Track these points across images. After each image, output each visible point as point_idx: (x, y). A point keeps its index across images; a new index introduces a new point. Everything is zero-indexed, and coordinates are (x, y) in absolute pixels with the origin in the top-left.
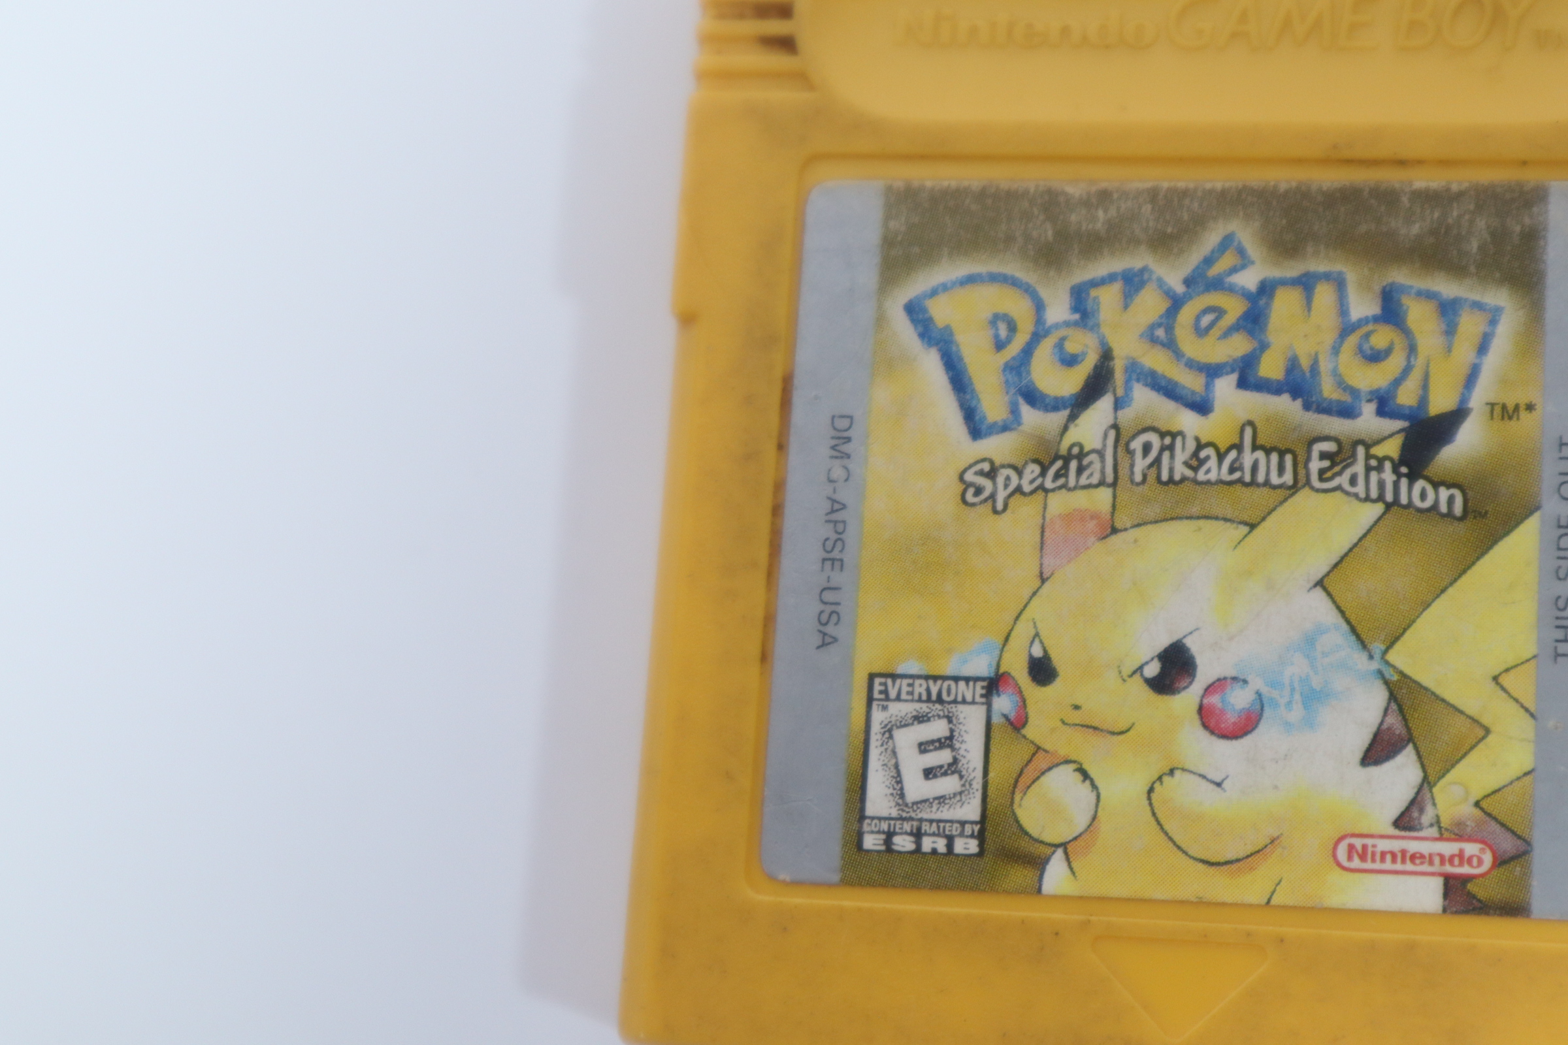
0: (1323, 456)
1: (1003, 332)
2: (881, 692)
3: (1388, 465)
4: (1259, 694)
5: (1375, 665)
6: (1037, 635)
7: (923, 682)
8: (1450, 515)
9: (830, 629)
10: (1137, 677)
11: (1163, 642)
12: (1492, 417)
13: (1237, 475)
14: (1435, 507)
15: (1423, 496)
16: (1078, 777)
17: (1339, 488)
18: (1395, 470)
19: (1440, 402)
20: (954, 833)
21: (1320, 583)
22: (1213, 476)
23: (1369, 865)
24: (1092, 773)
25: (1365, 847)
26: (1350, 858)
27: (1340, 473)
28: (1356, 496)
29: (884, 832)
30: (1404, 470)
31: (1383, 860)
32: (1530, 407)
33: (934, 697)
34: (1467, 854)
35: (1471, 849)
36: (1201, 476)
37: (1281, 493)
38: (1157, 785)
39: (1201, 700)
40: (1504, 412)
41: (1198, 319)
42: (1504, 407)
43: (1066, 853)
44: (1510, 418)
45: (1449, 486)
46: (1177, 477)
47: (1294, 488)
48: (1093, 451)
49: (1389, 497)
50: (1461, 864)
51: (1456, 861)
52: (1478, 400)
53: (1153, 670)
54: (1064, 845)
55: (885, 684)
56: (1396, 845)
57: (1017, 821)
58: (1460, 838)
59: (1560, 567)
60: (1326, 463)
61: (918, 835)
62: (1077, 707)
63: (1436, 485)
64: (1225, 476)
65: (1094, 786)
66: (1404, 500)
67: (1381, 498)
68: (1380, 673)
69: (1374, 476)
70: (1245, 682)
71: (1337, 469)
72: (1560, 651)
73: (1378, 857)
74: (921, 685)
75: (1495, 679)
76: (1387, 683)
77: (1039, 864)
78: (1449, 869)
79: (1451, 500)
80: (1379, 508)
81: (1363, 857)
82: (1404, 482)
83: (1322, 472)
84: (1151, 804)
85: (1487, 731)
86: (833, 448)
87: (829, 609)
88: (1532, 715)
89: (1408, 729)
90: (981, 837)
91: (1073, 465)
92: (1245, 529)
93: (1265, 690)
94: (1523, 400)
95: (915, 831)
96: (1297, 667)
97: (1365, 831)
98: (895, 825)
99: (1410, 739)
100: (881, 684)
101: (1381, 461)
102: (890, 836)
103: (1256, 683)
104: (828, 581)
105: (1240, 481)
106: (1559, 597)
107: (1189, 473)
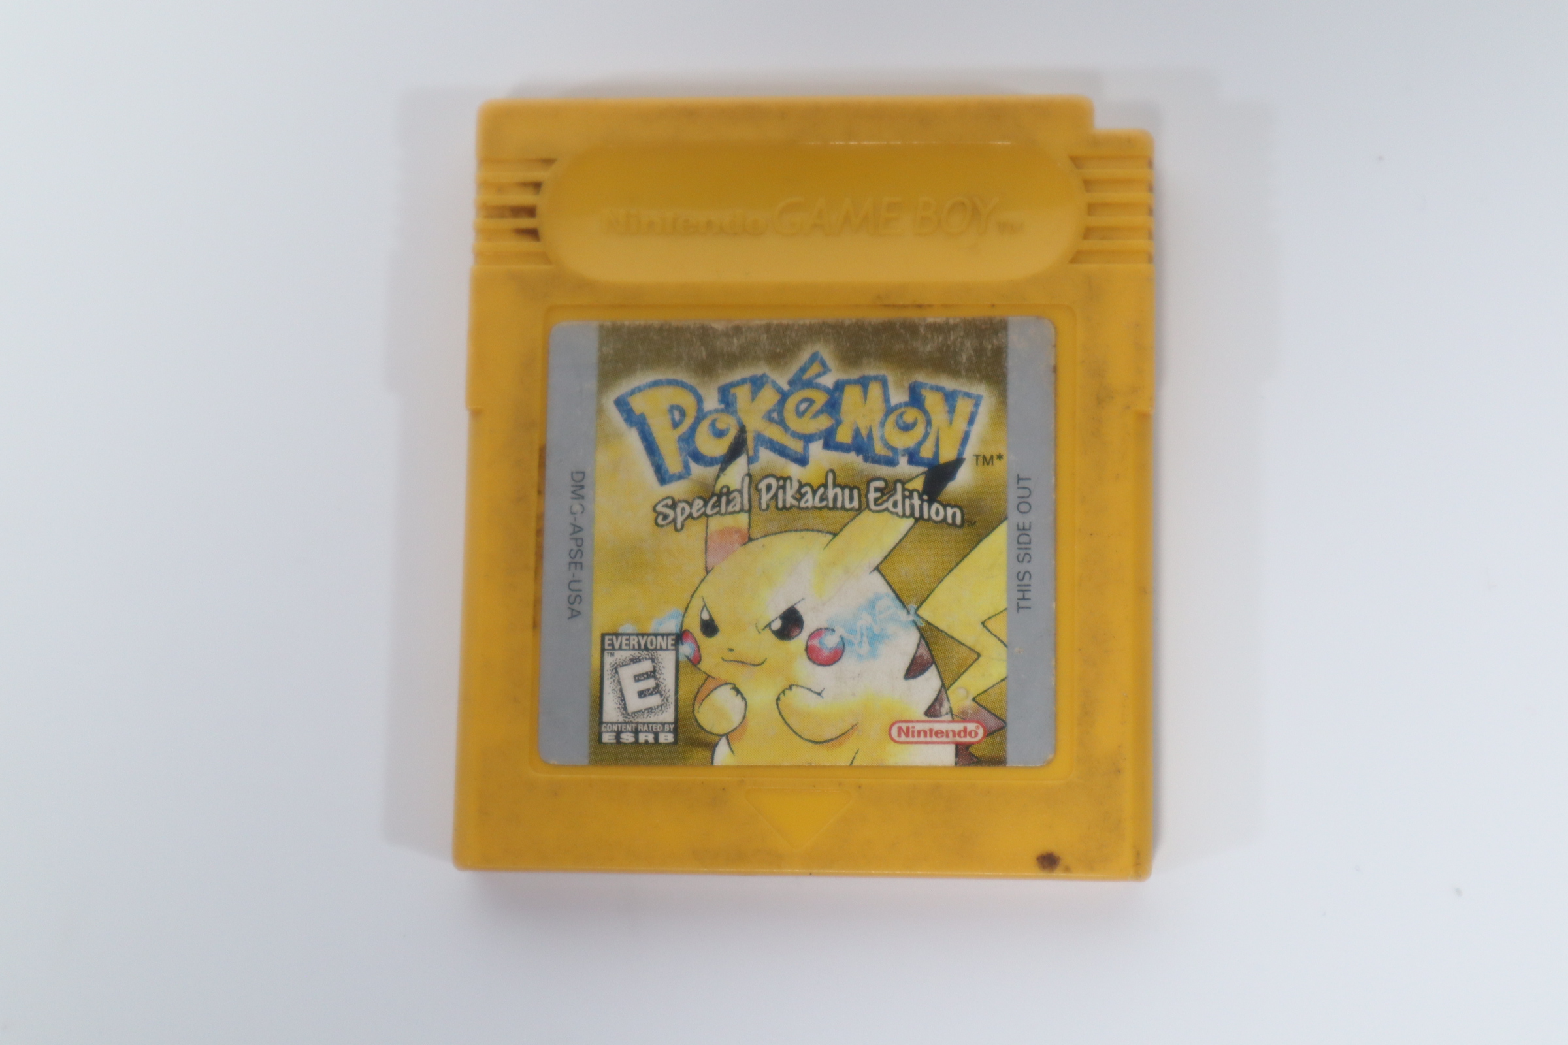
0: (877, 490)
1: (677, 416)
2: (609, 645)
3: (916, 495)
4: (842, 638)
5: (911, 617)
6: (705, 606)
7: (635, 638)
8: (954, 524)
9: (576, 607)
10: (768, 629)
11: (783, 607)
12: (977, 464)
13: (824, 503)
14: (945, 520)
15: (937, 513)
16: (733, 693)
17: (887, 509)
18: (920, 498)
19: (947, 455)
20: (658, 730)
21: (877, 569)
22: (810, 504)
23: (910, 739)
24: (742, 690)
25: (908, 728)
26: (899, 735)
27: (887, 500)
28: (897, 514)
29: (615, 732)
30: (925, 497)
31: (919, 735)
32: (1000, 457)
33: (643, 647)
34: (968, 730)
35: (971, 726)
36: (803, 504)
37: (851, 514)
38: (782, 696)
39: (807, 643)
40: (985, 460)
41: (797, 406)
42: (984, 457)
43: (728, 740)
44: (988, 464)
45: (952, 506)
46: (788, 505)
47: (859, 511)
48: (736, 490)
49: (917, 514)
50: (965, 736)
51: (962, 734)
52: (969, 454)
53: (777, 625)
54: (726, 735)
55: (612, 640)
56: (927, 726)
57: (697, 721)
58: (964, 720)
59: (1019, 554)
60: (878, 495)
61: (636, 732)
62: (731, 650)
63: (945, 506)
64: (817, 503)
65: (744, 698)
66: (926, 516)
67: (912, 515)
68: (915, 623)
69: (907, 502)
70: (833, 630)
71: (885, 498)
72: (1021, 605)
73: (916, 734)
74: (634, 640)
75: (983, 623)
76: (918, 628)
77: (712, 747)
78: (958, 739)
79: (954, 515)
80: (911, 521)
81: (907, 735)
82: (926, 505)
83: (876, 500)
84: (778, 708)
85: (979, 655)
86: (573, 492)
87: (574, 594)
88: (1005, 645)
89: (932, 656)
90: (675, 732)
91: (724, 499)
92: (830, 537)
93: (845, 635)
94: (995, 454)
95: (634, 730)
96: (865, 620)
97: (908, 719)
98: (621, 727)
99: (934, 662)
100: (609, 640)
101: (911, 492)
102: (618, 734)
103: (840, 631)
104: (574, 576)
105: (826, 507)
106: (1019, 573)
107: (795, 503)
